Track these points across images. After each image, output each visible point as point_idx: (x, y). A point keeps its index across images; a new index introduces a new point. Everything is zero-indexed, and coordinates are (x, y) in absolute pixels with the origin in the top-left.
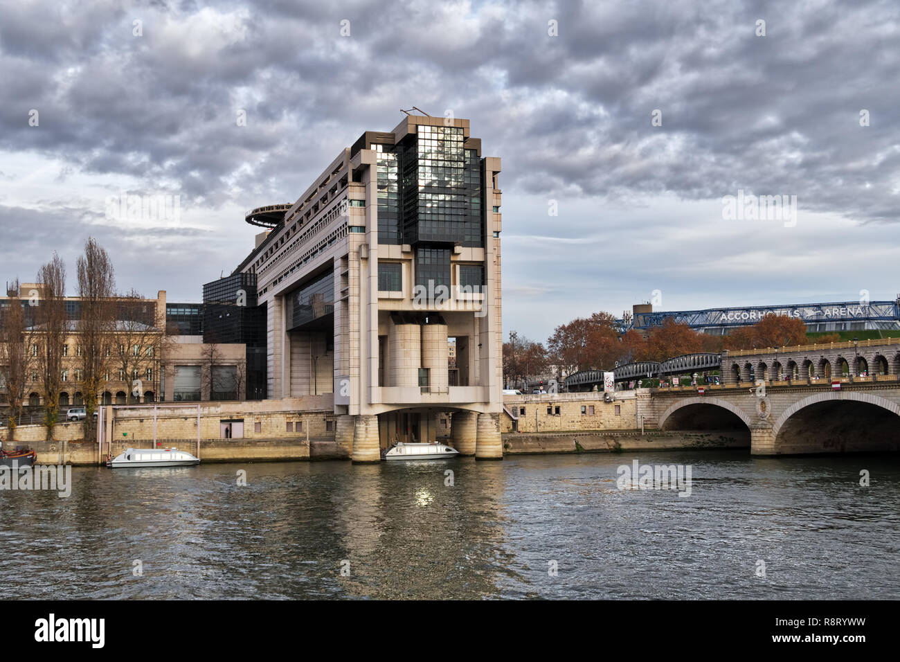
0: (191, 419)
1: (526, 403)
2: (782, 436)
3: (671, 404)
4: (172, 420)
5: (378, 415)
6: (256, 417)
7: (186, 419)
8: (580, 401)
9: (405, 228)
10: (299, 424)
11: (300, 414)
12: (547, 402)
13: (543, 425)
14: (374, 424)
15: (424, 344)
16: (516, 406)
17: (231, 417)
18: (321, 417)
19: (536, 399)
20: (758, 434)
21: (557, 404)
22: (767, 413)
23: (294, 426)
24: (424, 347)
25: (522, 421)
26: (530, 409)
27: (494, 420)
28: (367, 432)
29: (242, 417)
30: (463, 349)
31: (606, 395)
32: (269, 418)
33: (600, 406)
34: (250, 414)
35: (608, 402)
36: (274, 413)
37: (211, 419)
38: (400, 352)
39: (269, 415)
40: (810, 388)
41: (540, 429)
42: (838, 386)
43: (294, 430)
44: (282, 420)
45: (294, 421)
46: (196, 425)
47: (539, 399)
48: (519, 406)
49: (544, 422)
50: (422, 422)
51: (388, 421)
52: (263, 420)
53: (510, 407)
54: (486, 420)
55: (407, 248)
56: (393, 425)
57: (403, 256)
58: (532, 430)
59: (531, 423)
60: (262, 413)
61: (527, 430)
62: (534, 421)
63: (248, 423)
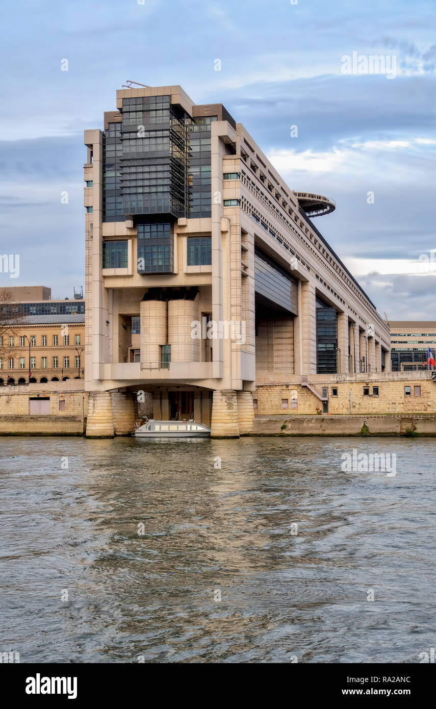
1: (337, 382)
6: (60, 395)
8: (403, 380)
12: (362, 382)
13: (357, 406)
16: (326, 386)
17: (40, 395)
19: (350, 379)
21: (376, 384)
25: (334, 403)
26: (343, 389)
27: (224, 397)
28: (94, 408)
29: (48, 395)
32: (72, 397)
33: (427, 386)
34: (55, 392)
36: (77, 392)
37: (22, 396)
39: (72, 393)
41: (354, 411)
46: (8, 402)
47: (354, 379)
48: (330, 386)
49: (359, 404)
50: (195, 400)
51: (161, 399)
52: (67, 398)
53: (319, 388)
54: (217, 397)
55: (130, 223)
56: (166, 403)
57: (128, 233)
58: (345, 411)
59: (343, 404)
60: (65, 392)
61: (340, 412)
62: (346, 401)
63: (54, 401)
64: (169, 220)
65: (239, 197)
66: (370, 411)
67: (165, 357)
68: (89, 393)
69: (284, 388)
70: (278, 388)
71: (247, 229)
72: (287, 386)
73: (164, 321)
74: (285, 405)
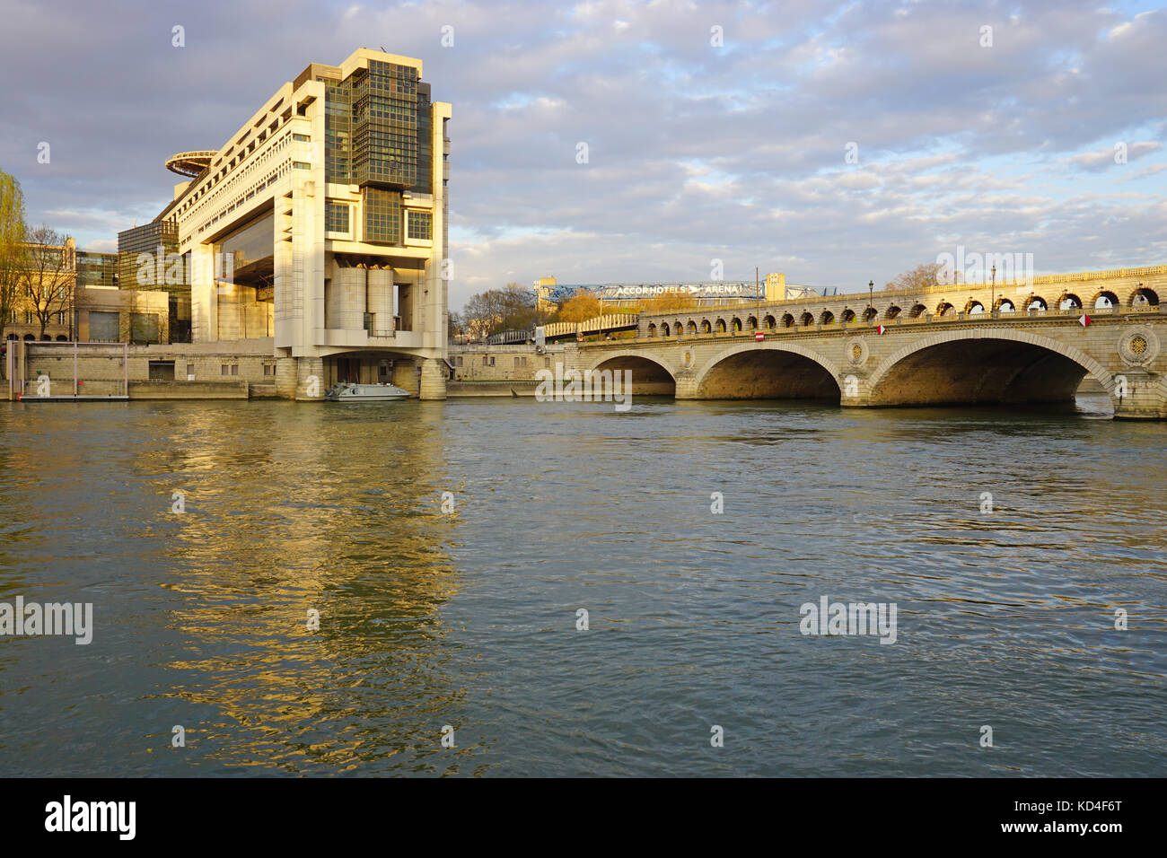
0: (116, 359)
1: (463, 353)
2: (704, 383)
3: (597, 357)
4: (94, 359)
5: (322, 357)
6: (189, 358)
7: (111, 358)
8: (513, 352)
9: (354, 167)
10: (235, 367)
11: (236, 357)
12: (482, 353)
13: (478, 374)
14: (318, 366)
15: (370, 289)
16: (454, 355)
17: (161, 358)
18: (259, 361)
19: (473, 350)
20: (682, 382)
21: (493, 355)
22: (692, 364)
23: (230, 370)
24: (370, 292)
25: (459, 371)
26: (467, 359)
27: (440, 366)
28: (311, 374)
29: (173, 359)
30: (406, 297)
31: (538, 348)
32: (203, 361)
33: (533, 358)
34: (183, 355)
35: (540, 354)
36: (209, 355)
37: (138, 359)
38: (345, 295)
39: (202, 356)
40: (735, 339)
41: (476, 378)
42: (762, 336)
43: (230, 373)
44: (218, 362)
45: (230, 364)
46: (121, 365)
47: (475, 350)
48: (457, 356)
49: (480, 372)
55: (356, 188)
57: (350, 197)
58: (468, 378)
59: (467, 372)
60: (195, 356)
61: (464, 379)
62: (470, 369)
63: (180, 366)
64: (399, 190)
66: (489, 378)
73: (364, 288)
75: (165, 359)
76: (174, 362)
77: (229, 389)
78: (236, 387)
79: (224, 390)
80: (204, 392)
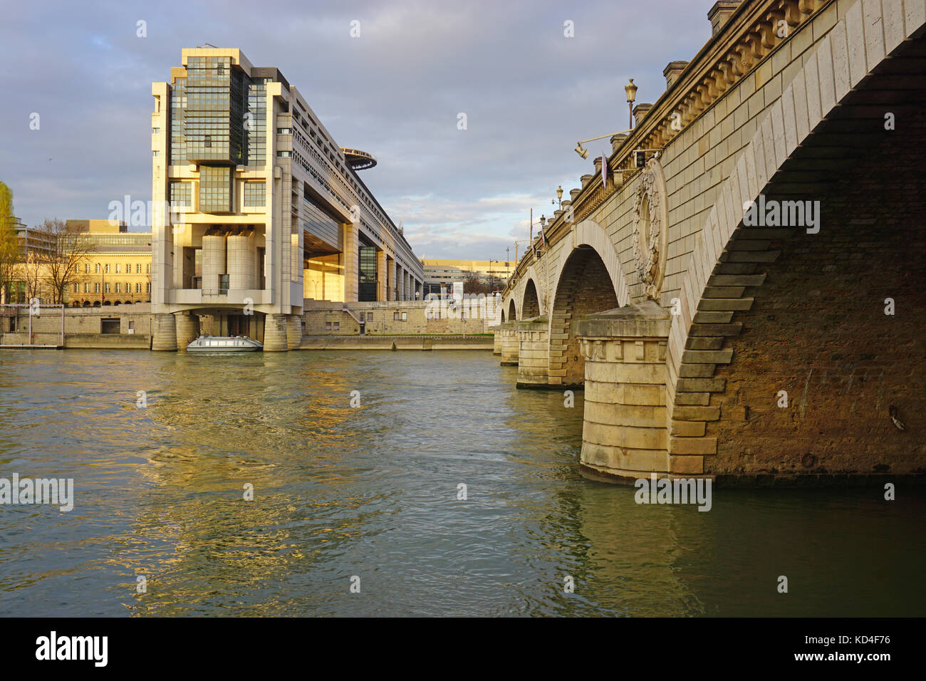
0: (78, 317)
1: (373, 309)
5: (172, 313)
6: (130, 316)
7: (73, 317)
12: (393, 308)
13: (389, 329)
14: (168, 321)
16: (364, 311)
17: (110, 316)
19: (384, 306)
21: (405, 311)
25: (369, 326)
26: (378, 315)
29: (119, 317)
32: (140, 318)
34: (125, 314)
36: (145, 314)
37: (93, 317)
39: (140, 315)
41: (387, 332)
46: (81, 322)
47: (386, 306)
48: (367, 311)
49: (391, 327)
50: (251, 323)
51: (221, 321)
52: (136, 320)
53: (358, 313)
54: (269, 319)
55: (194, 167)
56: (225, 324)
57: (192, 175)
58: (379, 332)
59: (377, 327)
60: (134, 314)
61: (375, 333)
62: (380, 325)
63: (124, 321)
64: (229, 166)
65: (291, 150)
66: (399, 333)
67: (223, 286)
68: (155, 315)
69: (328, 313)
70: (323, 313)
71: (297, 177)
72: (331, 311)
73: (224, 253)
74: (328, 328)
75: (112, 317)
76: (119, 319)
77: (137, 341)
78: (142, 339)
79: (132, 341)
80: (118, 343)
